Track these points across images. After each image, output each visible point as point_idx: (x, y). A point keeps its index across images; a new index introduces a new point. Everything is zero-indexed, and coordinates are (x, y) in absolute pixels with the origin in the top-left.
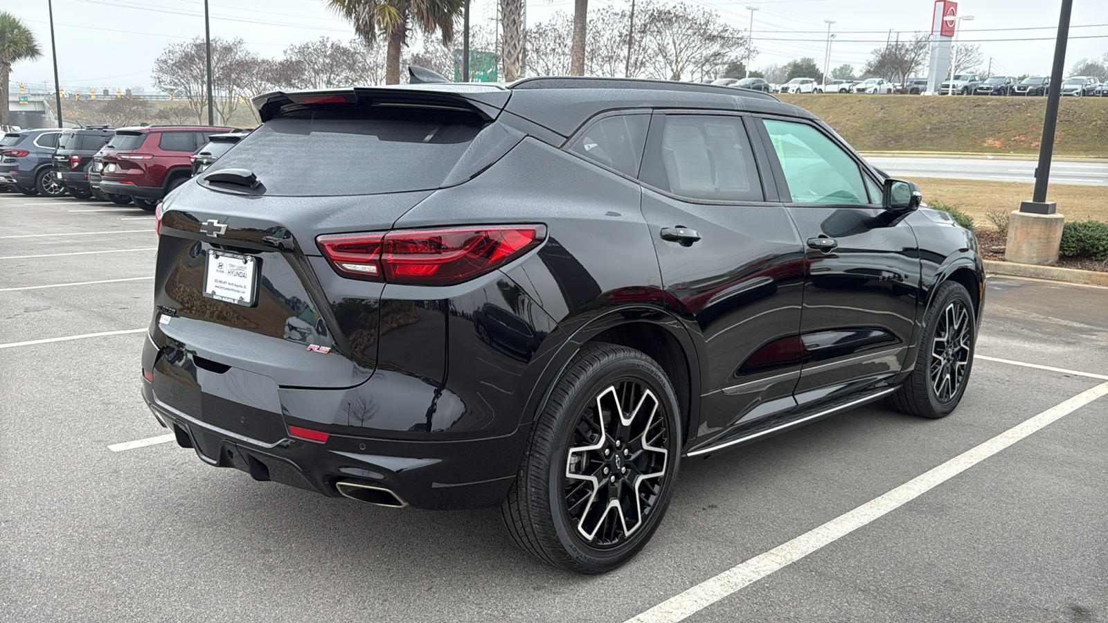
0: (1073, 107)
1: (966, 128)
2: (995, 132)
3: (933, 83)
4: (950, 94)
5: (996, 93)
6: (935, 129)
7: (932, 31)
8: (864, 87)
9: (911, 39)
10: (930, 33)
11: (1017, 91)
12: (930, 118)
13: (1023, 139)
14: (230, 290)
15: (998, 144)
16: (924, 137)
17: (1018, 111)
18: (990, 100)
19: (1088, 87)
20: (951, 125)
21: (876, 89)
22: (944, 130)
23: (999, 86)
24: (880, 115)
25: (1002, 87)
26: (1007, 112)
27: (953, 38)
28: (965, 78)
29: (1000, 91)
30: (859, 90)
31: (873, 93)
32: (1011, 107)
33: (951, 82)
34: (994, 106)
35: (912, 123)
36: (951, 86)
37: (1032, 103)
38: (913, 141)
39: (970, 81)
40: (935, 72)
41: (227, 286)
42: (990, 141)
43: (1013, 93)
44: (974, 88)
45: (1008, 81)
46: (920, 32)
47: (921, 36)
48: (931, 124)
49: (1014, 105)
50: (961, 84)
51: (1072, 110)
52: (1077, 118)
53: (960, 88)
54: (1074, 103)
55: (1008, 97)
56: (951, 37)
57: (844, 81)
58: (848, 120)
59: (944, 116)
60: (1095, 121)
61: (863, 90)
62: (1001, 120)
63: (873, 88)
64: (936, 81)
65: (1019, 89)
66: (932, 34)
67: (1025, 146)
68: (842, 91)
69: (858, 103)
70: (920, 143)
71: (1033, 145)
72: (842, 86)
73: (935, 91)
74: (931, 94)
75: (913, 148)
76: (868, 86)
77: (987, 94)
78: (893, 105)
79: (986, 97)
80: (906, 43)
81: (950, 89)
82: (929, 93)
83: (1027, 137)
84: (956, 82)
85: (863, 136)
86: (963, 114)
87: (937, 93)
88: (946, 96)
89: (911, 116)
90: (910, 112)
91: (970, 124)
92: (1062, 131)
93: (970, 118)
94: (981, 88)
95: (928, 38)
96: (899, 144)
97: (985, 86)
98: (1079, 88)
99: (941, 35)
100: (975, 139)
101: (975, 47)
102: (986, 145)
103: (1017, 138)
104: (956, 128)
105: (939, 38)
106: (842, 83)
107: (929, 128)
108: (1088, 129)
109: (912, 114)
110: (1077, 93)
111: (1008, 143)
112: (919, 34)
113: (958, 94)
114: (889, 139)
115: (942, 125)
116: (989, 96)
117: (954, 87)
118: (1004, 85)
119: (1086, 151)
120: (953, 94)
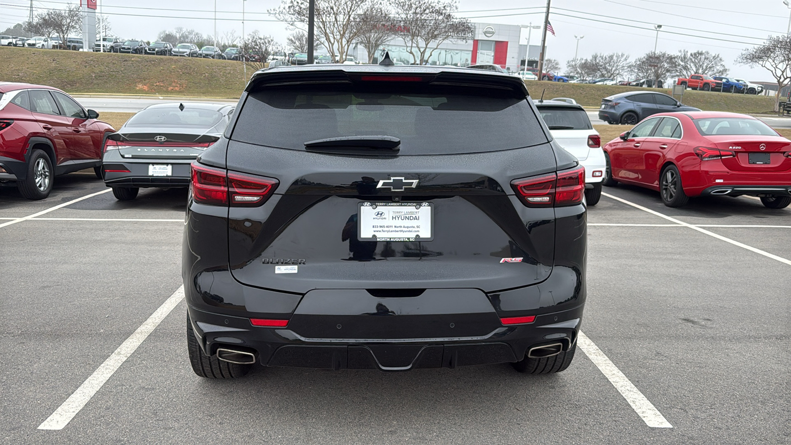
0: (188, 64)
1: (121, 76)
2: (142, 80)
3: (87, 43)
4: (102, 51)
5: (134, 52)
6: (99, 77)
7: (81, 4)
8: (34, 43)
9: (65, 9)
10: (80, 5)
11: (148, 51)
12: (93, 69)
13: (162, 85)
14: (397, 231)
15: (146, 88)
16: (92, 83)
17: (154, 65)
18: (134, 57)
19: (192, 51)
20: (109, 74)
21: (43, 45)
22: (105, 77)
23: (136, 48)
24: (53, 65)
25: (137, 48)
26: (147, 66)
27: (96, 11)
28: (110, 41)
29: (137, 51)
30: (29, 45)
31: (42, 48)
32: (149, 62)
33: (102, 43)
34: (136, 61)
35: (80, 72)
36: (102, 46)
37: (161, 60)
38: (84, 85)
39: (114, 43)
40: (87, 34)
41: (394, 229)
42: (140, 86)
43: (146, 53)
44: (118, 48)
45: (140, 44)
46: (71, 4)
47: (73, 7)
48: (94, 73)
49: (150, 61)
50: (109, 44)
51: (188, 66)
52: (192, 71)
53: (108, 47)
54: (188, 61)
55: (143, 55)
56: (95, 9)
57: (11, 37)
58: (28, 68)
59: (103, 67)
60: (204, 73)
61: (34, 45)
62: (144, 71)
63: (41, 44)
64: (89, 41)
65: (149, 50)
66: (81, 6)
67: (164, 89)
68: (10, 44)
69: (33, 55)
70: (90, 87)
71: (169, 89)
72: (10, 40)
73: (89, 48)
74: (87, 51)
75: (86, 90)
76: (37, 42)
77: (129, 52)
78: (62, 58)
79: (128, 54)
80: (62, 11)
81: (102, 48)
82: (86, 50)
83: (164, 83)
84: (105, 43)
85: (44, 81)
86: (116, 66)
87: (92, 50)
88: (98, 52)
89: (78, 67)
90: (77, 63)
91: (123, 73)
92: (186, 80)
93: (122, 69)
94: (124, 48)
95: (79, 9)
96: (74, 87)
97: (126, 47)
98: (188, 51)
99: (88, 7)
100: (130, 84)
101: (105, 18)
102: (138, 88)
103: (158, 84)
104: (114, 76)
105: (87, 9)
106: (9, 38)
107: (94, 76)
108: (201, 79)
109: (78, 65)
110: (187, 55)
111: (152, 87)
112: (71, 5)
113: (108, 52)
114: (65, 83)
115: (103, 74)
116: (131, 54)
117: (104, 46)
118: (138, 47)
119: (203, 93)
120: (104, 51)
